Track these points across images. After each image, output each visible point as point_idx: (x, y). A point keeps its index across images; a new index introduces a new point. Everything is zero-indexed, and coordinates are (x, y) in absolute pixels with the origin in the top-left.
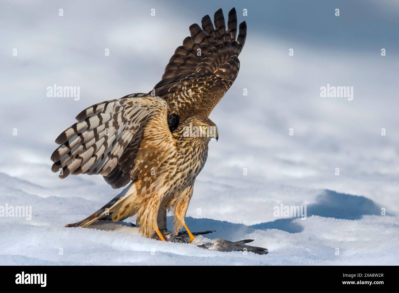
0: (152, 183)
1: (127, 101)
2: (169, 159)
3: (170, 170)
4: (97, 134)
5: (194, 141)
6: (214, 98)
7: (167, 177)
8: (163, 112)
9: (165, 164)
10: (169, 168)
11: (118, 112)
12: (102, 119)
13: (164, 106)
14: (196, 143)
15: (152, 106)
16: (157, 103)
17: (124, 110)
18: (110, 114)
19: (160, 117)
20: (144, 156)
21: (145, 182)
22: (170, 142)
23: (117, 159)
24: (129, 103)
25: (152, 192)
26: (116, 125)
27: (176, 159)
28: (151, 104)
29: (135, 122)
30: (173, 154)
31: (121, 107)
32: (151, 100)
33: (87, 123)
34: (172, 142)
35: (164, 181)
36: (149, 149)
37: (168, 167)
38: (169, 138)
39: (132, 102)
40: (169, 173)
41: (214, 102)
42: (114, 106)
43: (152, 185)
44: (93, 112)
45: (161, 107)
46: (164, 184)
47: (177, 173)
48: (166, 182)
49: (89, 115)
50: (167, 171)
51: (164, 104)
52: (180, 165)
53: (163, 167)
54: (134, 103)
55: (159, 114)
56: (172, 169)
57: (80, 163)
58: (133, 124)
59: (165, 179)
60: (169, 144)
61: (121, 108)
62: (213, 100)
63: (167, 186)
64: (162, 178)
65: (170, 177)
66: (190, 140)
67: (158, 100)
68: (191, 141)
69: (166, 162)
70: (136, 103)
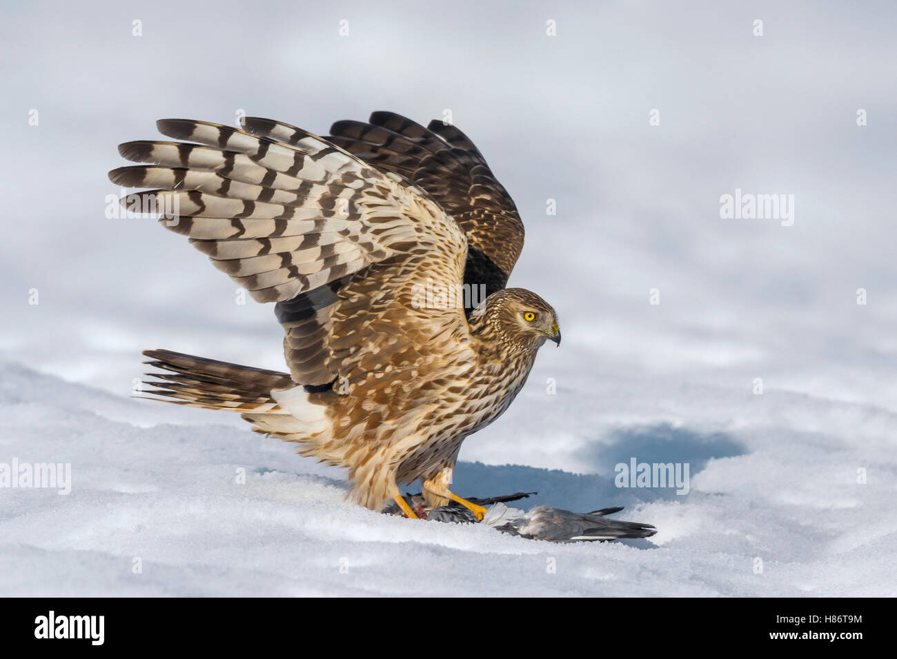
0: (387, 419)
1: (381, 181)
2: (451, 377)
3: (444, 402)
4: (272, 187)
5: (505, 348)
6: (510, 250)
7: (431, 416)
8: (455, 260)
9: (436, 385)
10: (444, 397)
11: (347, 184)
12: (302, 168)
13: (458, 247)
14: (510, 352)
15: (429, 228)
16: (444, 229)
17: (363, 193)
18: (327, 173)
19: (447, 270)
20: (387, 340)
21: (365, 413)
22: (461, 338)
23: (302, 286)
24: (380, 188)
25: (382, 439)
26: (328, 204)
27: (469, 382)
28: (430, 224)
29: (379, 237)
30: (465, 369)
31: (359, 181)
32: (431, 214)
33: (260, 148)
34: (466, 339)
35: (420, 421)
36: (406, 332)
37: (443, 394)
38: (461, 328)
39: (389, 190)
40: (439, 408)
41: (511, 260)
42: (345, 166)
43: (388, 425)
44: (290, 138)
45: (451, 245)
46: (419, 428)
47: (458, 412)
48: (425, 425)
49: (275, 136)
50: (436, 402)
51: (460, 242)
52: (476, 397)
53: (430, 392)
54: (390, 195)
55: (445, 259)
56: (451, 400)
57: (194, 211)
58: (373, 239)
59: (425, 418)
60: (458, 343)
61: (358, 184)
62: (508, 255)
63: (423, 434)
64: (419, 415)
65: (438, 416)
66: (498, 346)
67: (447, 224)
68: (499, 348)
69: (441, 382)
70: (397, 199)
